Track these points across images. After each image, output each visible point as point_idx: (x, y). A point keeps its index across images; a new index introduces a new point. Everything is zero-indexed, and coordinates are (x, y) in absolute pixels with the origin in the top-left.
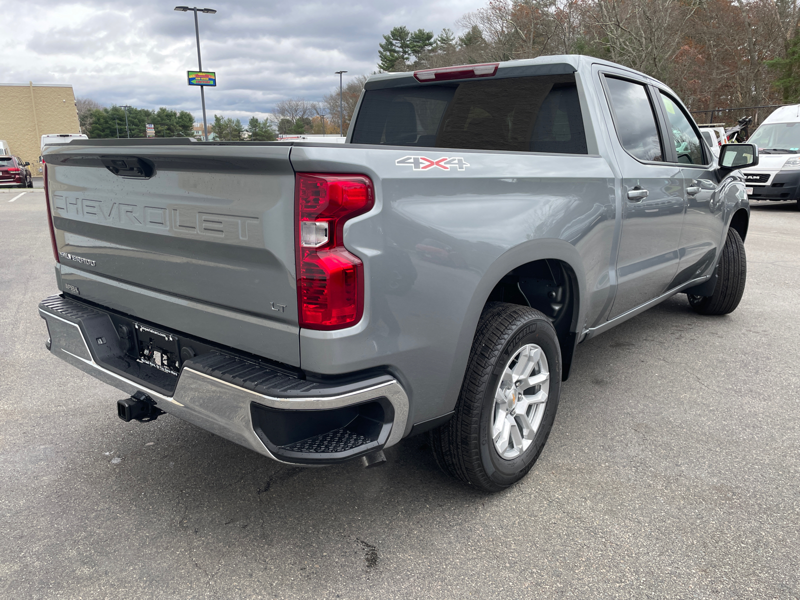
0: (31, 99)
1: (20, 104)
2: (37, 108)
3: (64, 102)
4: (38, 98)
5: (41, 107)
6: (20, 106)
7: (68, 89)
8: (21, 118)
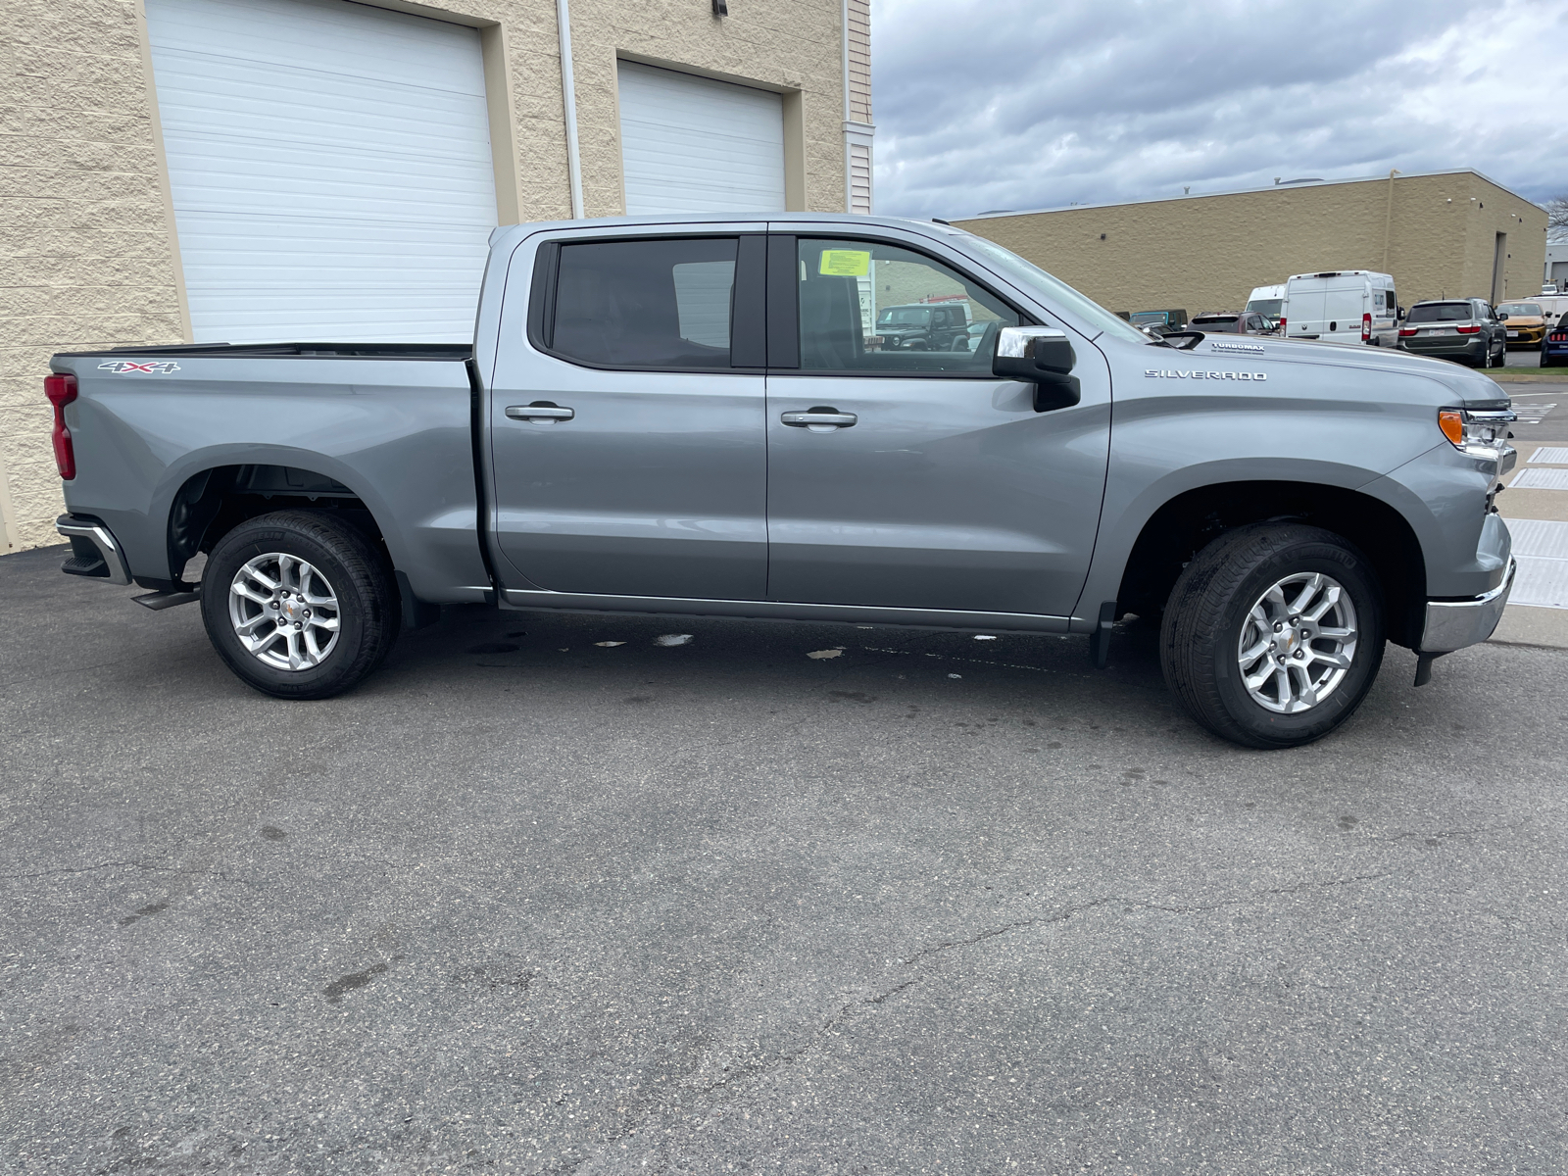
0: (1387, 203)
1: (1366, 214)
2: (1395, 219)
3: (1449, 202)
4: (1400, 200)
5: (1402, 216)
6: (1366, 217)
7: (1461, 175)
8: (1362, 240)
